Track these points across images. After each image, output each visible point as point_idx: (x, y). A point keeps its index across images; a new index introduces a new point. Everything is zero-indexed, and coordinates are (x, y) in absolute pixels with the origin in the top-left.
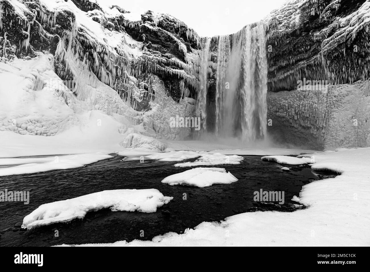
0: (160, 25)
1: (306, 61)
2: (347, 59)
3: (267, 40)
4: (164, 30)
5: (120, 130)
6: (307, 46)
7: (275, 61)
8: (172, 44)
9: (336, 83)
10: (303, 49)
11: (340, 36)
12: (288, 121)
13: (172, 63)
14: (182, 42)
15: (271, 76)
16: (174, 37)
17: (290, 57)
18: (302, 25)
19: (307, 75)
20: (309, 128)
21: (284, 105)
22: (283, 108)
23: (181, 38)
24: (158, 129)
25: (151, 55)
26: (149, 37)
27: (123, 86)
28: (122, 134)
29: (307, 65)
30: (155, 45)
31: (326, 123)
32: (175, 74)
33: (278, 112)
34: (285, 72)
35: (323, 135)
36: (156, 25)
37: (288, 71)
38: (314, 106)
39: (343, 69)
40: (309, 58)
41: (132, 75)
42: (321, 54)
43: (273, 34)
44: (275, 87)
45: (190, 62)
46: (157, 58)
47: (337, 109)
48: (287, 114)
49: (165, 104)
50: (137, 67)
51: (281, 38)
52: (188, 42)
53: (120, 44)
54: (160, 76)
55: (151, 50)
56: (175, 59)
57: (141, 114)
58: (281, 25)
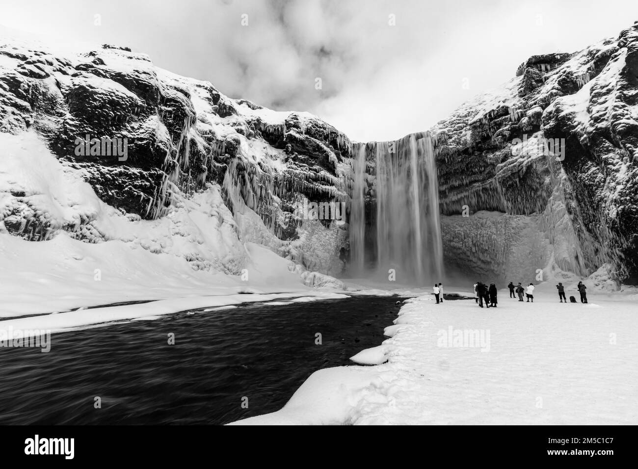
0: (308, 132)
1: (481, 183)
2: (521, 189)
3: (436, 156)
4: (312, 138)
5: (290, 267)
6: (481, 167)
7: (447, 179)
8: (320, 154)
9: (513, 213)
10: (476, 170)
11: (512, 165)
12: (465, 253)
13: (321, 178)
14: (331, 150)
15: (442, 196)
16: (323, 146)
17: (464, 177)
18: (474, 144)
19: (483, 199)
20: (489, 263)
21: (460, 234)
22: (458, 237)
23: (331, 146)
24: (309, 264)
25: (297, 169)
26: (295, 147)
27: (266, 209)
28: (292, 272)
29: (483, 189)
30: (301, 156)
31: (506, 258)
32: (326, 192)
33: (453, 241)
34: (458, 193)
35: (503, 272)
36: (304, 133)
37: (462, 192)
38: (493, 237)
39: (519, 200)
40: (484, 180)
41: (275, 194)
42: (495, 179)
43: (443, 150)
44: (448, 209)
45: (341, 176)
46: (305, 172)
47: (515, 243)
48: (464, 245)
49: (313, 231)
50: (282, 185)
51: (452, 155)
52: (338, 149)
53: (263, 158)
54: (307, 195)
55: (297, 163)
56: (324, 173)
57: (287, 245)
58: (451, 140)
